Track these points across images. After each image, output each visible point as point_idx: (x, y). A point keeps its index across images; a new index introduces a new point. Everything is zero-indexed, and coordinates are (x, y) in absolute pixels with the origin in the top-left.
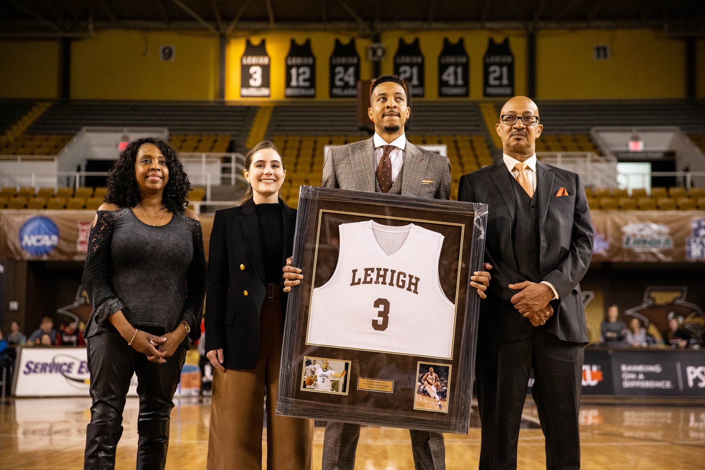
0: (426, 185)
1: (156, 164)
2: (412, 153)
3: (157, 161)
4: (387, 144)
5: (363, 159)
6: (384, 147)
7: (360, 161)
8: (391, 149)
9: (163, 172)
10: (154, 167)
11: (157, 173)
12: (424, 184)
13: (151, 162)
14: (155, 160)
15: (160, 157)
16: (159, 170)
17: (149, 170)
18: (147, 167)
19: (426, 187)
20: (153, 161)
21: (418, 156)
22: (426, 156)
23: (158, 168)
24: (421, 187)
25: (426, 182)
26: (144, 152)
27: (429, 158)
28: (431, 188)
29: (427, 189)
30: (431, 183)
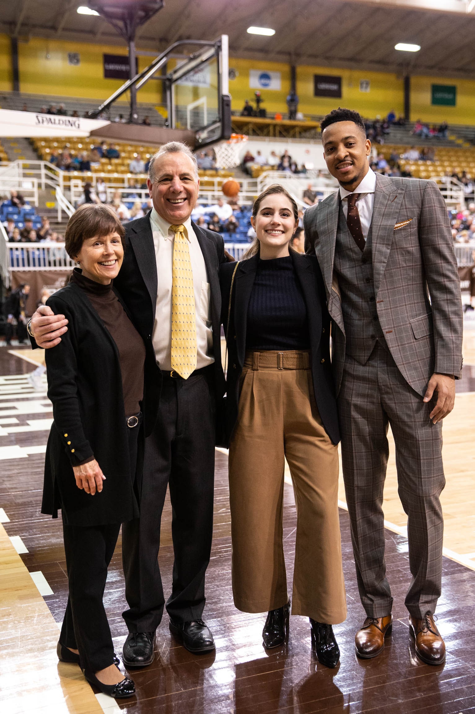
0: (401, 229)
22: (401, 192)
25: (401, 226)
28: (409, 230)
29: (403, 233)
30: (409, 225)
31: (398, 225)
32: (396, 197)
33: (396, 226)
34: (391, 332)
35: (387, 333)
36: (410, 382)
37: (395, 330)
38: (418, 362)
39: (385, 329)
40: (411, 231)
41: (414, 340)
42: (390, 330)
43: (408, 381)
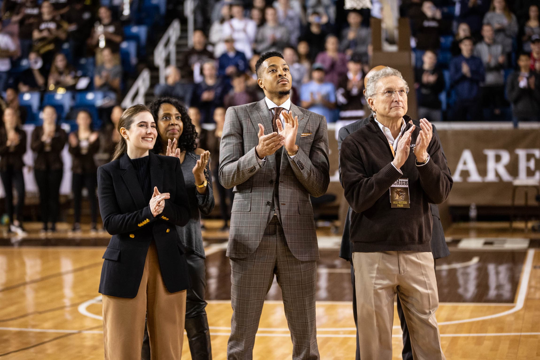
0: (304, 138)
1: (173, 120)
2: (294, 113)
3: (174, 117)
4: (277, 106)
5: (261, 118)
6: (275, 109)
7: (259, 119)
8: (280, 110)
9: (179, 126)
10: (173, 123)
11: (175, 127)
12: (303, 137)
13: (170, 119)
14: (172, 117)
15: (177, 114)
16: (177, 125)
17: (169, 125)
18: (167, 123)
19: (304, 139)
20: (172, 118)
21: (300, 116)
22: (306, 116)
23: (176, 123)
24: (300, 140)
25: (304, 135)
26: (164, 110)
27: (309, 117)
28: (309, 140)
29: (305, 141)
30: (309, 136)
31: (303, 134)
32: (303, 118)
33: (302, 134)
34: (285, 204)
35: (282, 204)
36: (288, 242)
37: (287, 204)
38: (297, 230)
39: (281, 201)
40: (310, 141)
41: (298, 215)
42: (284, 203)
43: (287, 241)
